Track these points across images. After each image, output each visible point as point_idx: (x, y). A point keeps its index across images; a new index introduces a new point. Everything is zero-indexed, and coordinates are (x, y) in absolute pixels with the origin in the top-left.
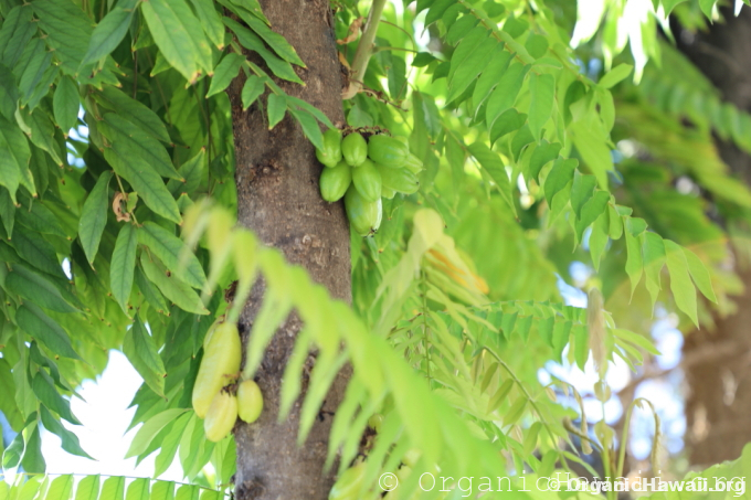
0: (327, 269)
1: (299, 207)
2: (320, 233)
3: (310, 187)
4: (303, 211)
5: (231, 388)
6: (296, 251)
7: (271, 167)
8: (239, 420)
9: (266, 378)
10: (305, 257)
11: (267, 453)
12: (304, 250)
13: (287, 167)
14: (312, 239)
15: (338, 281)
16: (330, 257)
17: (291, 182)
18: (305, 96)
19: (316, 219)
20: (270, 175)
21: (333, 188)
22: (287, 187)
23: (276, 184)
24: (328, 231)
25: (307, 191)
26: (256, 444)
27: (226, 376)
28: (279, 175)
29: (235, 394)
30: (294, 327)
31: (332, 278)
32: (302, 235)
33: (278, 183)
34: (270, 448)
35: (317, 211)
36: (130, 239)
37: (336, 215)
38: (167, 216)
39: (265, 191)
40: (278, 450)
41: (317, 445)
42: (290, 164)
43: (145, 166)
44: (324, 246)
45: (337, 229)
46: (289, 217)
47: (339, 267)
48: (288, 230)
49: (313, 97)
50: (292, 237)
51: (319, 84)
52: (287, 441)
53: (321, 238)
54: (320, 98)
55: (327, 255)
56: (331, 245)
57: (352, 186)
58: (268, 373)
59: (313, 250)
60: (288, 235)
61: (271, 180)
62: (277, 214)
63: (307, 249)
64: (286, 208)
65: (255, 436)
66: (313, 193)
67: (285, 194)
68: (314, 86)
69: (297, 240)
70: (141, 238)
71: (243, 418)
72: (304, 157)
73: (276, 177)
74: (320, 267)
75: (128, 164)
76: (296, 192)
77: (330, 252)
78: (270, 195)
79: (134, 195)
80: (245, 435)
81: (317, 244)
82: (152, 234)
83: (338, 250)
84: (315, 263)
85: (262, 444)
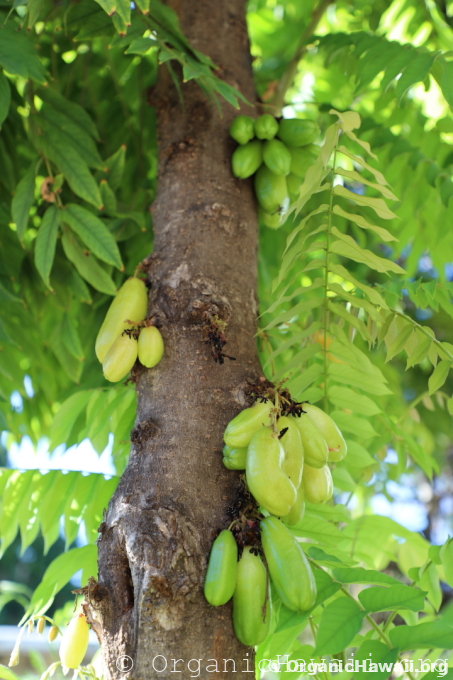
0: (235, 237)
1: (212, 181)
2: (229, 205)
3: (222, 166)
4: (214, 184)
5: (134, 333)
6: (206, 217)
7: (187, 143)
8: (138, 362)
9: (168, 326)
10: (214, 222)
11: (164, 397)
12: (213, 216)
13: (202, 147)
14: (222, 208)
15: (245, 251)
16: (238, 227)
17: (205, 159)
19: (227, 193)
20: (185, 151)
21: (244, 165)
22: (201, 162)
23: (190, 160)
24: (238, 206)
25: (219, 169)
26: (155, 389)
27: (129, 322)
28: (193, 151)
29: (137, 337)
30: (199, 281)
31: (239, 247)
32: (212, 203)
33: (192, 159)
34: (168, 392)
35: (228, 187)
36: (54, 219)
37: (246, 195)
38: (89, 199)
39: (180, 165)
40: (176, 394)
41: (215, 391)
42: (205, 145)
43: (72, 154)
44: (233, 216)
45: (246, 207)
46: (201, 188)
47: (247, 239)
48: (199, 199)
50: (203, 205)
52: (185, 386)
53: (230, 209)
55: (235, 225)
56: (240, 218)
58: (171, 322)
59: (223, 217)
60: (199, 203)
61: (187, 155)
62: (189, 184)
63: (217, 215)
64: (199, 180)
65: (154, 382)
66: (225, 172)
67: (198, 168)
69: (207, 207)
70: (63, 217)
71: (143, 362)
72: (219, 141)
73: (191, 152)
74: (228, 234)
75: (57, 152)
76: (209, 168)
77: (239, 223)
78: (185, 169)
79: (60, 178)
80: (145, 382)
81: (226, 213)
82: (73, 215)
83: (246, 225)
84: (223, 229)
85: (161, 389)
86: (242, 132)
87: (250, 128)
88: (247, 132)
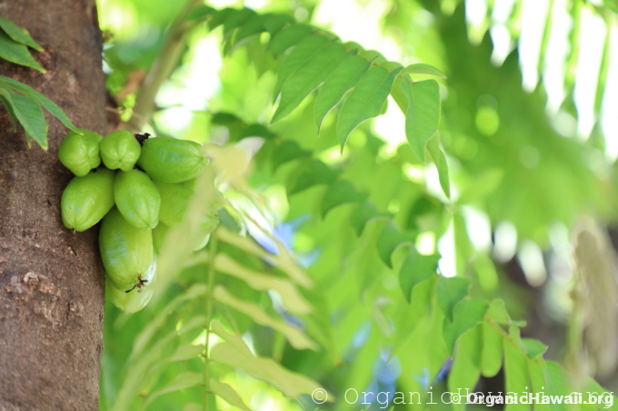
0: (61, 329)
1: (24, 234)
2: (53, 275)
3: (45, 210)
4: (29, 240)
12: (24, 294)
13: (9, 177)
14: (40, 280)
15: (78, 352)
16: (68, 313)
17: (15, 197)
18: (49, 92)
19: (50, 255)
21: (82, 209)
24: (69, 276)
25: (39, 213)
31: (68, 345)
32: (23, 272)
35: (52, 244)
37: (83, 257)
42: (15, 174)
44: (59, 294)
45: (84, 279)
46: (5, 245)
47: (82, 332)
49: (61, 95)
50: (7, 275)
51: (72, 81)
53: (55, 283)
54: (72, 99)
55: (64, 309)
56: (72, 297)
57: (114, 210)
59: (39, 295)
63: (30, 292)
66: (48, 219)
68: (65, 82)
69: (14, 278)
72: (40, 169)
74: (50, 324)
76: (21, 213)
77: (69, 305)
81: (48, 288)
83: (82, 308)
84: (41, 316)
86: (80, 156)
87: (93, 150)
88: (88, 157)
